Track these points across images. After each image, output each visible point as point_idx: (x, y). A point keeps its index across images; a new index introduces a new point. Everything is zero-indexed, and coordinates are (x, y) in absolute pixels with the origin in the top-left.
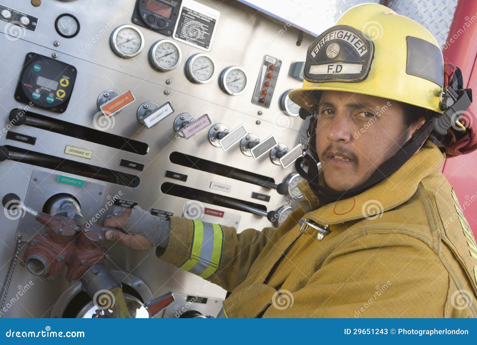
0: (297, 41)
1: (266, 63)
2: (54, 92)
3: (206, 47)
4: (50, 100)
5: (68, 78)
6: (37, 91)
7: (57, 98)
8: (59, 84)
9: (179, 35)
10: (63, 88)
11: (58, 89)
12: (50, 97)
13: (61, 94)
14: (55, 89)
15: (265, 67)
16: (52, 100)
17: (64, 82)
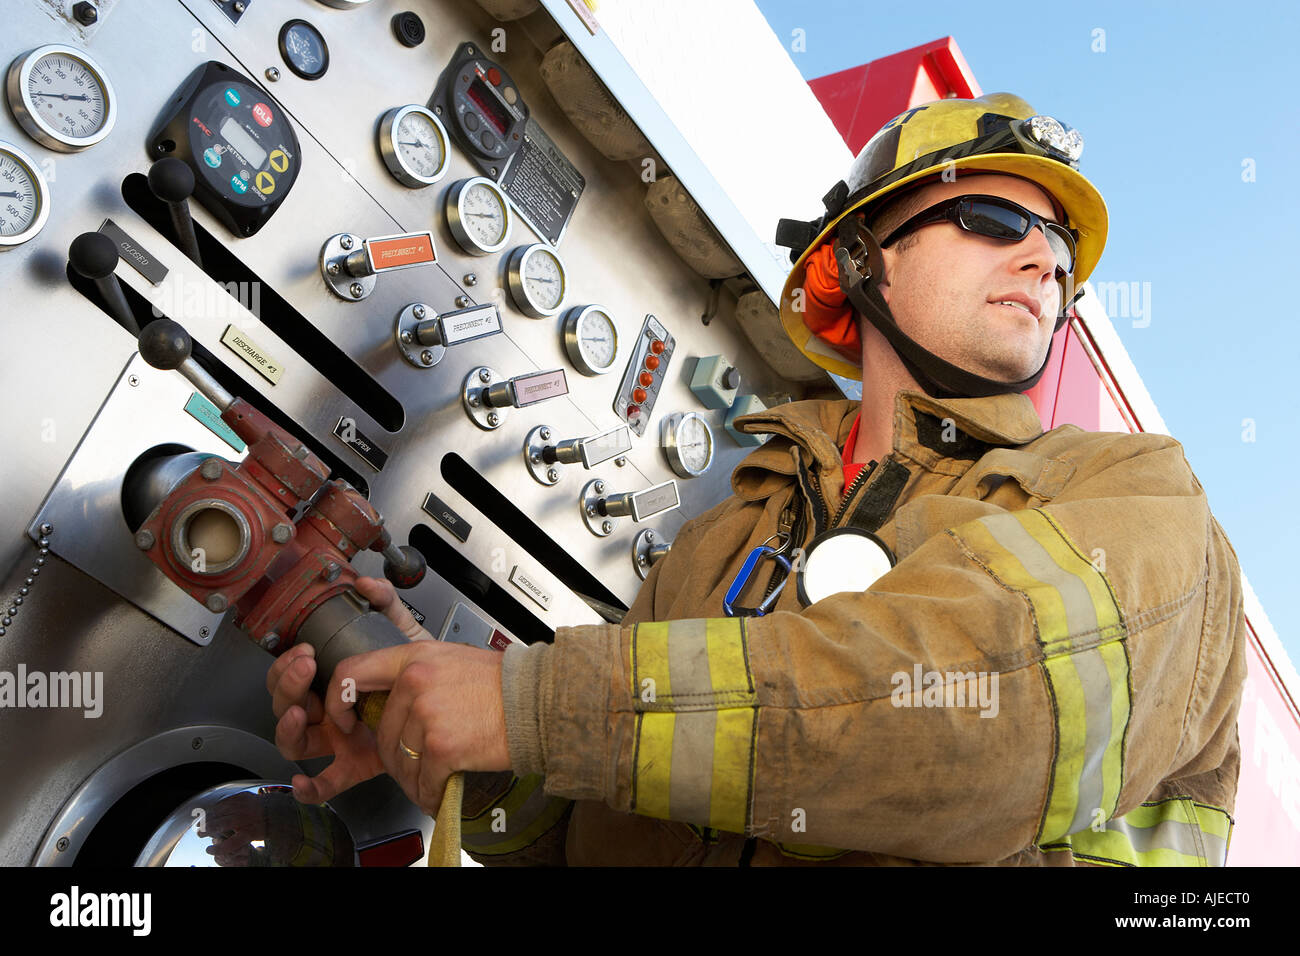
0: (703, 313)
1: (648, 332)
2: (254, 172)
3: (553, 241)
4: (239, 186)
5: (290, 156)
6: (218, 148)
7: (254, 188)
8: (267, 160)
9: (509, 188)
10: (272, 172)
11: (261, 169)
12: (240, 179)
13: (266, 183)
14: (256, 166)
15: (646, 341)
16: (244, 188)
17: (279, 160)
